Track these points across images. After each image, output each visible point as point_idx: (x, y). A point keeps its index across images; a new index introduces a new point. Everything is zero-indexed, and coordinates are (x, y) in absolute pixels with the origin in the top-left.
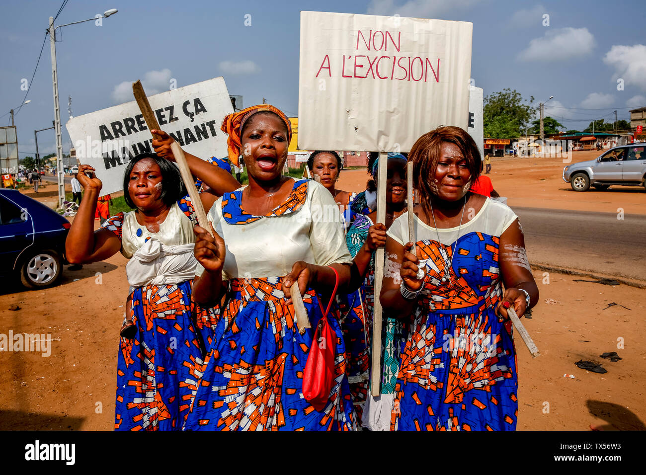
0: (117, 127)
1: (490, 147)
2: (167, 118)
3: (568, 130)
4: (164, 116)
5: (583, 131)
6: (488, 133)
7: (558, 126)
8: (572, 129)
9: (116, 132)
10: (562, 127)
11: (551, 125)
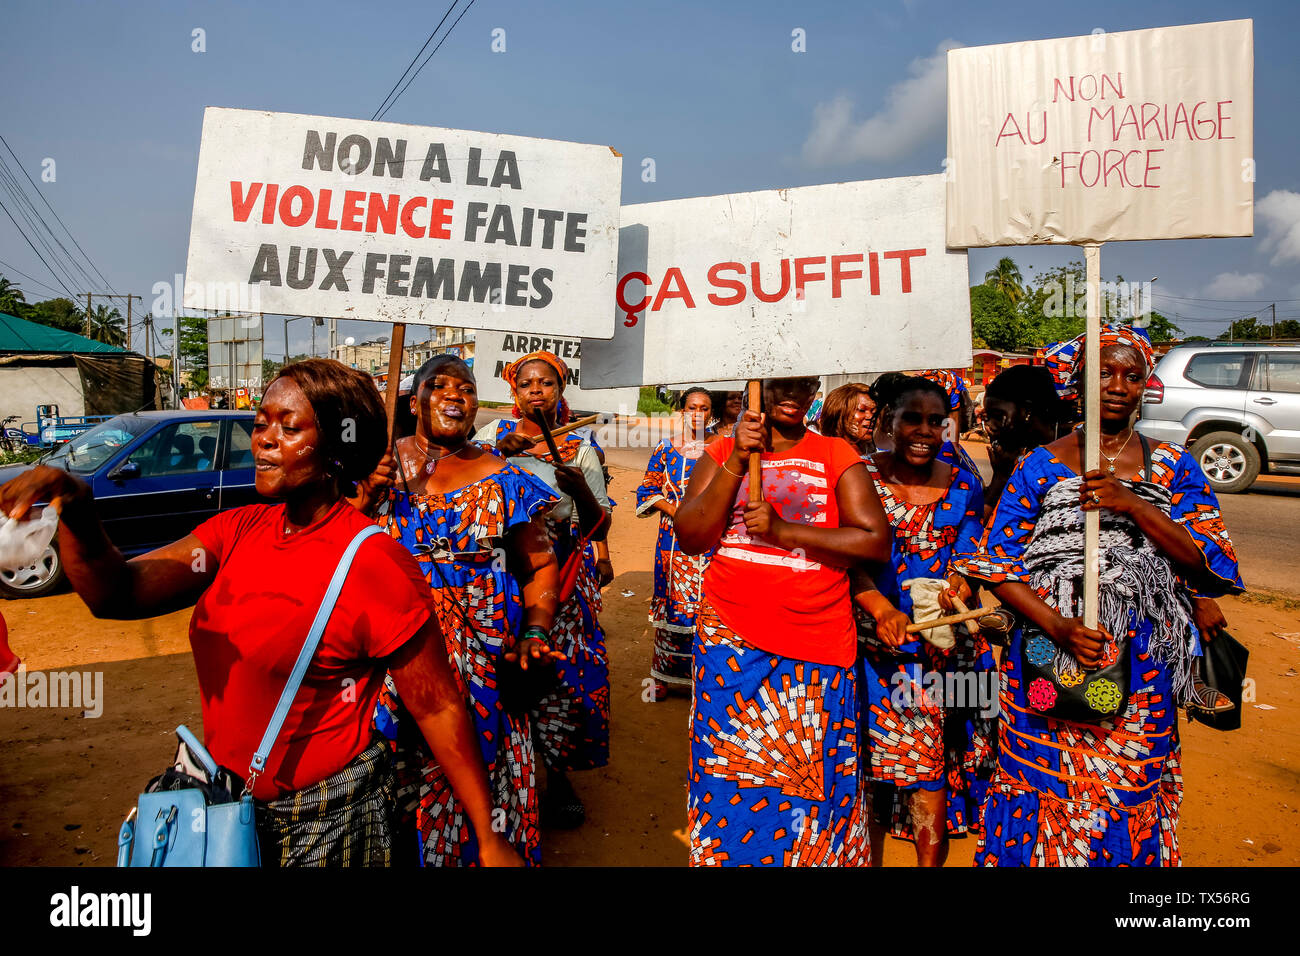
0: (523, 342)
1: (1043, 362)
2: (572, 353)
3: (1188, 335)
4: (570, 350)
5: (1215, 338)
6: (1041, 338)
7: (1169, 328)
8: (1195, 335)
9: (519, 346)
10: (1178, 330)
11: (1156, 327)
